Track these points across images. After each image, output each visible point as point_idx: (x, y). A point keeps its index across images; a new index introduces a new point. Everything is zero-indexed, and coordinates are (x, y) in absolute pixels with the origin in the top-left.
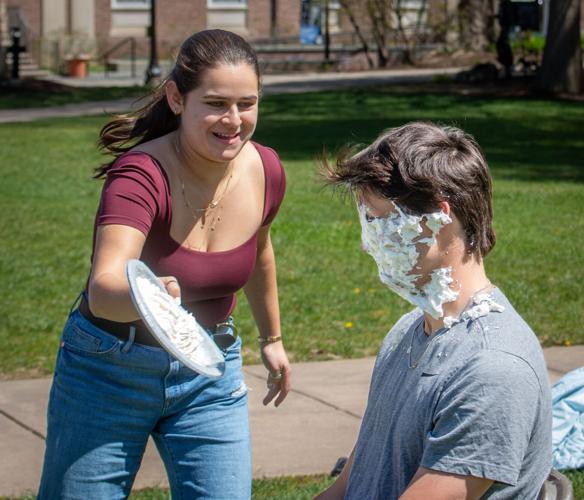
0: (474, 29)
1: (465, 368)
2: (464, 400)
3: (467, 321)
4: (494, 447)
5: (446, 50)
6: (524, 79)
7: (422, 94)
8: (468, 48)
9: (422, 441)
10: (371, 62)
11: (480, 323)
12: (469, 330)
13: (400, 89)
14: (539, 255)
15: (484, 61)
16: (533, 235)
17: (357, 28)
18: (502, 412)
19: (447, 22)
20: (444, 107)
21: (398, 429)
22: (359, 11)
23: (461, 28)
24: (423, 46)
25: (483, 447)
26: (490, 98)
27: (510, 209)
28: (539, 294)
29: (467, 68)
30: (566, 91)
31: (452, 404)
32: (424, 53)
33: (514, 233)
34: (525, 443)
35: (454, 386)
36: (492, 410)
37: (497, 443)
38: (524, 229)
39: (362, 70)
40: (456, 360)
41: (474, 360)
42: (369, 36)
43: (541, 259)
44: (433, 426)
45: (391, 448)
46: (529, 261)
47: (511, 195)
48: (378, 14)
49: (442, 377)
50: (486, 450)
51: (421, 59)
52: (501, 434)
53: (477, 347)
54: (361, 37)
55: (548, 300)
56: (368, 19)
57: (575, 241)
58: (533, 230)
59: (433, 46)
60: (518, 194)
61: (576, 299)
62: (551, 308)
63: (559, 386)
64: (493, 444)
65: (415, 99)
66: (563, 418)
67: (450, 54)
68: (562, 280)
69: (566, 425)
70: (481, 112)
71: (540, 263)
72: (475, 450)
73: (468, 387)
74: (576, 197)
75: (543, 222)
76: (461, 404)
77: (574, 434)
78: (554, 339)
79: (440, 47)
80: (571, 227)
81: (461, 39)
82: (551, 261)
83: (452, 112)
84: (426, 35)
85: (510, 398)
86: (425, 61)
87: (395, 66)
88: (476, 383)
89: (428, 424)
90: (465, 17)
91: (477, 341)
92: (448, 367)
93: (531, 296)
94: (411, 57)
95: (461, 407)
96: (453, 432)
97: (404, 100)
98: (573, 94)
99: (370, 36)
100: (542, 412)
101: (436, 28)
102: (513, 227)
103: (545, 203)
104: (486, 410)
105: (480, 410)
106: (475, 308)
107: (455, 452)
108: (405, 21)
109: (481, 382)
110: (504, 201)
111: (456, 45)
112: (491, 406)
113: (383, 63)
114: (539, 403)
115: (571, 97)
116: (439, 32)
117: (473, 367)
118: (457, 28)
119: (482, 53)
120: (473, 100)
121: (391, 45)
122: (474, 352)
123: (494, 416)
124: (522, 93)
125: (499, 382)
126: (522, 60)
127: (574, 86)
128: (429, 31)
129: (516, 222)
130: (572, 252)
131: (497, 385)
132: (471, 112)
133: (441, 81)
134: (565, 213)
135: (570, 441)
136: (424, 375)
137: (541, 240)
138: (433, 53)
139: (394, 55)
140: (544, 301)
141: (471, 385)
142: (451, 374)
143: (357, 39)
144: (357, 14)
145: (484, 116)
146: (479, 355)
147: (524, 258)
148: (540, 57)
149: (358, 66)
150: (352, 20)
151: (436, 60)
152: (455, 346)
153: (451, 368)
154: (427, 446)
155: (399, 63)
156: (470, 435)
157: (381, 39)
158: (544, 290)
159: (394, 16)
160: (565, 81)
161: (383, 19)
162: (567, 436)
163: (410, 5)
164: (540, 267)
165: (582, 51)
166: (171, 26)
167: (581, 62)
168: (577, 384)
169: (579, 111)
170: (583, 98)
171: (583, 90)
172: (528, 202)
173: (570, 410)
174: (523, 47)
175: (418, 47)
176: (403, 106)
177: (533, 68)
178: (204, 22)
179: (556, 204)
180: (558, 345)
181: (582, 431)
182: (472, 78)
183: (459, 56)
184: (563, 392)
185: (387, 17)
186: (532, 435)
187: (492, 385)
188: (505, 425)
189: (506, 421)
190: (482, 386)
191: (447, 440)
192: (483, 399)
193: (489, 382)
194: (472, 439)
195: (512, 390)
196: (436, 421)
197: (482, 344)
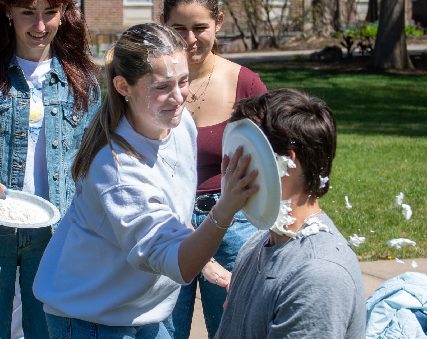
0: (324, 21)
1: (298, 273)
2: (297, 297)
3: (300, 238)
4: (321, 332)
5: (303, 36)
6: (361, 59)
7: (284, 70)
8: (319, 35)
9: (266, 328)
10: (246, 46)
11: (310, 240)
12: (302, 245)
13: (267, 66)
14: (369, 191)
15: (331, 45)
16: (365, 176)
17: (236, 20)
18: (325, 306)
19: (305, 14)
20: (301, 80)
21: (250, 319)
22: (237, 7)
23: (314, 19)
24: (286, 34)
25: (312, 332)
26: (335, 73)
27: (348, 156)
28: (368, 220)
29: (318, 51)
30: (393, 67)
31: (288, 300)
32: (287, 39)
33: (351, 175)
35: (289, 287)
36: (318, 305)
37: (322, 329)
38: (359, 171)
39: (239, 52)
40: (292, 267)
41: (305, 267)
42: (244, 26)
43: (371, 194)
44: (274, 316)
45: (245, 333)
46: (362, 196)
47: (350, 146)
48: (251, 10)
49: (281, 279)
50: (314, 334)
51: (284, 43)
52: (325, 323)
53: (307, 257)
54: (239, 27)
55: (376, 225)
56: (244, 13)
57: (397, 181)
58: (365, 172)
59: (294, 34)
60: (355, 145)
61: (397, 225)
62: (378, 231)
63: (381, 290)
64: (319, 330)
65: (279, 74)
66: (384, 314)
67: (306, 40)
68: (386, 210)
69: (386, 319)
70: (329, 83)
71: (370, 197)
72: (305, 335)
73: (300, 287)
74: (399, 148)
75: (373, 167)
76: (295, 300)
77: (392, 326)
78: (380, 254)
79: (298, 34)
80: (394, 170)
81: (314, 28)
82: (378, 196)
83: (306, 83)
84: (288, 25)
85: (332, 295)
86: (286, 45)
87: (264, 49)
88: (306, 284)
89: (270, 315)
90: (318, 11)
91: (307, 253)
92: (286, 272)
93: (362, 222)
94: (277, 42)
95: (296, 302)
96: (289, 321)
97: (270, 74)
98: (398, 69)
99: (246, 26)
100: (357, 306)
101: (295, 20)
102: (351, 170)
103: (375, 152)
104: (314, 304)
105: (309, 304)
106: (307, 228)
107: (291, 336)
108: (272, 15)
109: (310, 283)
110: (345, 151)
111: (311, 32)
112: (317, 302)
113: (255, 46)
114: (355, 299)
115: (397, 72)
116: (298, 22)
117: (304, 272)
118: (311, 20)
119: (330, 39)
120: (323, 74)
121: (261, 33)
122: (304, 261)
123: (320, 309)
124: (360, 69)
125: (323, 283)
126: (360, 44)
127: (399, 64)
128: (290, 22)
129: (353, 167)
130: (395, 189)
131: (322, 285)
132: (321, 83)
133: (299, 60)
134: (390, 159)
135: (389, 332)
136: (268, 278)
137: (372, 180)
138: (293, 39)
139: (264, 41)
140: (372, 226)
141: (303, 285)
142: (288, 277)
143: (236, 28)
144: (236, 10)
145: (331, 86)
146: (308, 263)
147: (358, 193)
148: (373, 42)
149: (236, 49)
150: (232, 14)
151: (295, 44)
152: (291, 256)
153: (287, 273)
154: (270, 331)
155: (268, 47)
156: (301, 323)
157: (254, 28)
158: (372, 218)
159: (263, 10)
160: (393, 61)
161: (255, 13)
162: (387, 327)
163: (276, 3)
164: (370, 200)
165: (406, 37)
166: (96, 19)
167: (405, 46)
168: (395, 288)
169: (404, 82)
170: (406, 73)
171: (406, 67)
172: (363, 150)
173: (389, 308)
174: (361, 34)
175: (282, 34)
176: (269, 79)
177: (369, 50)
178: (122, 15)
179: (384, 153)
180: (383, 259)
181: (399, 324)
182: (322, 58)
183: (312, 41)
184: (384, 294)
185: (258, 12)
186: (350, 323)
187: (318, 285)
188: (328, 316)
189: (329, 313)
190: (310, 286)
191: (284, 327)
192: (311, 296)
193: (316, 283)
194: (303, 326)
195: (333, 289)
196: (278, 311)
197: (311, 255)
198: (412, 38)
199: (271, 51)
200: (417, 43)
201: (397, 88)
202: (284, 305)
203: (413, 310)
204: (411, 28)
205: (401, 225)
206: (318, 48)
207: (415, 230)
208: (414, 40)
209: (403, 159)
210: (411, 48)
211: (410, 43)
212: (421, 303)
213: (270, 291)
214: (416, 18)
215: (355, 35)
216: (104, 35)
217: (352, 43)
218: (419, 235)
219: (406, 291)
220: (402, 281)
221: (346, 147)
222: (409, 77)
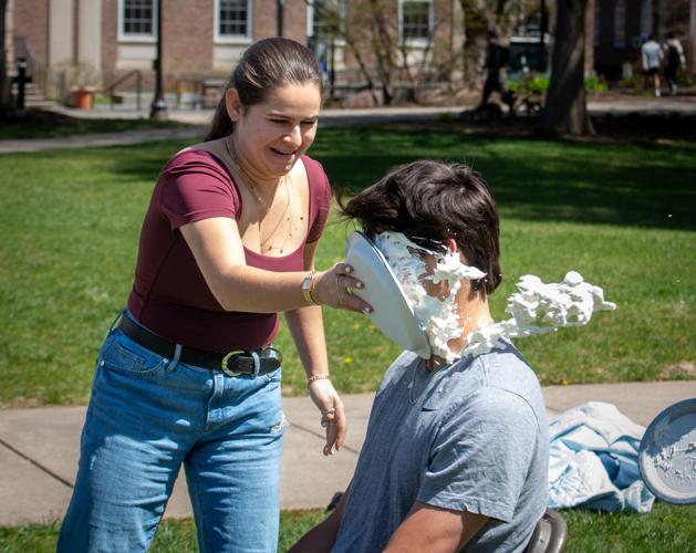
1: (463, 405)
2: (463, 436)
3: (468, 358)
4: (491, 484)
5: (450, 89)
6: (528, 120)
7: (425, 132)
8: (472, 87)
9: (419, 476)
10: (375, 99)
11: (481, 360)
13: (404, 127)
17: (362, 65)
18: (499, 449)
19: (453, 60)
20: (447, 146)
21: (396, 463)
22: (364, 48)
23: (466, 67)
24: (428, 85)
25: (480, 484)
26: (493, 138)
27: (511, 248)
29: (471, 108)
30: (569, 132)
31: (450, 440)
32: (428, 92)
33: (514, 272)
34: (521, 481)
35: (453, 422)
36: (489, 447)
37: (493, 480)
38: (525, 268)
39: (366, 107)
40: (456, 396)
41: (473, 396)
44: (431, 460)
45: (388, 481)
47: (512, 234)
48: (383, 52)
49: (442, 412)
50: (483, 486)
51: (425, 98)
52: (498, 471)
53: (477, 383)
54: (366, 74)
55: (546, 339)
56: (373, 57)
58: (533, 269)
59: (438, 85)
60: (519, 234)
61: (574, 339)
62: (550, 347)
63: (556, 425)
64: (489, 481)
65: (419, 137)
66: (559, 456)
67: (455, 93)
69: (562, 463)
70: (484, 151)
72: (472, 486)
73: (466, 424)
74: (576, 238)
75: (544, 262)
76: (460, 440)
77: (569, 473)
78: (552, 378)
79: (444, 86)
81: (466, 78)
83: (455, 151)
84: (431, 74)
85: (508, 435)
86: (429, 100)
87: (399, 104)
88: (474, 419)
89: (425, 459)
90: (470, 57)
91: (477, 378)
92: (448, 402)
94: (416, 96)
95: (460, 443)
96: (450, 468)
97: (407, 138)
98: (576, 135)
99: (375, 74)
100: (539, 451)
101: (441, 67)
102: (514, 266)
103: (546, 242)
104: (484, 447)
105: (478, 446)
107: (452, 487)
108: (411, 60)
109: (480, 419)
110: (506, 240)
111: (461, 84)
112: (489, 443)
113: (388, 101)
114: (537, 442)
115: (574, 138)
116: (443, 70)
117: (473, 403)
118: (462, 67)
120: (477, 139)
121: (396, 83)
122: (473, 389)
123: (492, 453)
124: (525, 133)
125: (497, 419)
126: (525, 101)
127: (576, 128)
128: (434, 70)
129: (517, 262)
131: (495, 422)
132: (475, 151)
133: (446, 120)
134: (565, 253)
135: (565, 480)
136: (424, 410)
138: (438, 91)
139: (399, 93)
140: (542, 340)
141: (470, 421)
142: (450, 410)
143: (362, 76)
144: (363, 52)
145: (487, 156)
146: (478, 391)
148: (543, 98)
149: (362, 103)
150: (358, 57)
151: (440, 99)
152: (456, 382)
153: (450, 404)
154: (424, 482)
155: (404, 102)
156: (467, 471)
157: (386, 77)
159: (399, 54)
160: (569, 124)
161: (388, 56)
162: (562, 475)
163: (415, 44)
165: (586, 93)
166: (177, 59)
167: (584, 104)
168: (573, 423)
169: (582, 152)
170: (585, 139)
171: (585, 132)
172: (529, 241)
173: (566, 449)
174: (527, 88)
175: (423, 85)
176: (406, 144)
177: (537, 108)
178: (211, 56)
179: (556, 244)
180: (555, 384)
181: (578, 470)
182: (476, 118)
183: (463, 97)
184: (560, 431)
185: (392, 57)
186: (529, 473)
187: (491, 422)
188: (502, 462)
189: (504, 458)
190: (480, 422)
191: (444, 476)
192: (481, 436)
193: (488, 419)
194: (468, 475)
195: (510, 428)
196: (434, 456)
197: (482, 381)
198: (593, 94)
199: (408, 106)
200: (599, 101)
201: (575, 159)
202: (445, 447)
203: (598, 452)
204: (592, 81)
205: (580, 340)
206: (470, 104)
207: (598, 347)
208: (597, 96)
209: (582, 253)
210: (592, 106)
211: (592, 100)
212: (607, 442)
213: (426, 427)
214: (598, 67)
215: (519, 88)
216: (187, 81)
217: (515, 99)
218: (604, 353)
219: (588, 426)
220: (582, 413)
221: (508, 235)
222: (589, 145)
